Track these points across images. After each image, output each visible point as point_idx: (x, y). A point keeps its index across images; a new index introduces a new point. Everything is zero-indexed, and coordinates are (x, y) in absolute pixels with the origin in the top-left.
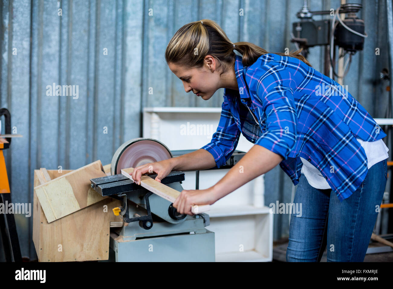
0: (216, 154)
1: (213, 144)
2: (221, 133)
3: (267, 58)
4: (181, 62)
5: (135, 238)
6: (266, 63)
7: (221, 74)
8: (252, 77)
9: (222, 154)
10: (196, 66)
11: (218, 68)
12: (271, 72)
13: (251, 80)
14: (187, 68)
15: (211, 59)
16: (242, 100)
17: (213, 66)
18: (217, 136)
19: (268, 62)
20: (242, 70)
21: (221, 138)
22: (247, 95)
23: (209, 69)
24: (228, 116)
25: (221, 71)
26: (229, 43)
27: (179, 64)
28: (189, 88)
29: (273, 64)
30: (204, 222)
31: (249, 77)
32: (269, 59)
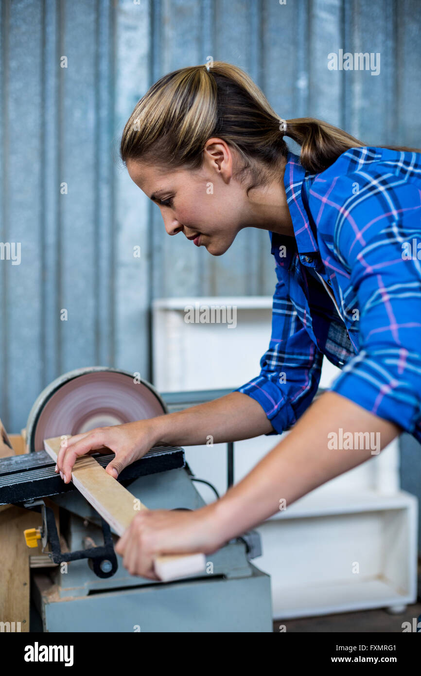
0: (269, 401)
1: (262, 378)
2: (275, 354)
3: (363, 156)
4: (150, 154)
5: (87, 592)
6: (360, 167)
7: (249, 189)
8: (325, 199)
9: (282, 400)
10: (186, 166)
11: (238, 172)
12: (373, 188)
13: (322, 208)
14: (163, 171)
15: (219, 147)
16: (302, 258)
17: (226, 166)
18: (268, 361)
19: (366, 164)
20: (301, 183)
21: (277, 366)
22: (313, 244)
23: (217, 173)
24: (286, 312)
25: (248, 181)
26: (270, 116)
27: (145, 160)
28: (175, 224)
29: (379, 170)
30: (248, 550)
31: (317, 199)
32: (368, 158)
